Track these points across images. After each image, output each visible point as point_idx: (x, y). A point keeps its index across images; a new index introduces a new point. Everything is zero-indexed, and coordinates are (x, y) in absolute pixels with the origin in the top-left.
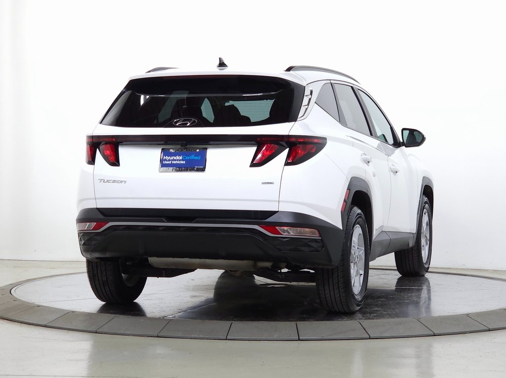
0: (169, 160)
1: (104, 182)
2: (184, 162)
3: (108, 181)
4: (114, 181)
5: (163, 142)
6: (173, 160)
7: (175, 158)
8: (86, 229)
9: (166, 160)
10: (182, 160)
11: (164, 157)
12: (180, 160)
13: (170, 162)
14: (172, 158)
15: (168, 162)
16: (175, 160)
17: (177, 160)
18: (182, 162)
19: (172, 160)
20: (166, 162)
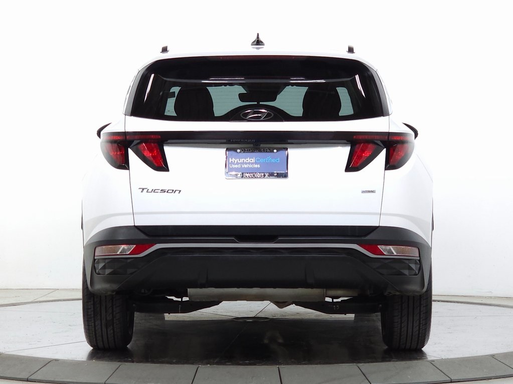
0: (237, 163)
1: (147, 192)
2: (259, 166)
3: (154, 191)
4: (163, 191)
5: (225, 141)
6: (243, 163)
7: (245, 161)
8: (118, 253)
9: (234, 164)
10: (256, 163)
11: (230, 160)
12: (252, 163)
13: (239, 166)
14: (242, 160)
15: (236, 166)
16: (246, 163)
17: (249, 163)
18: (256, 166)
19: (241, 163)
20: (234, 166)
